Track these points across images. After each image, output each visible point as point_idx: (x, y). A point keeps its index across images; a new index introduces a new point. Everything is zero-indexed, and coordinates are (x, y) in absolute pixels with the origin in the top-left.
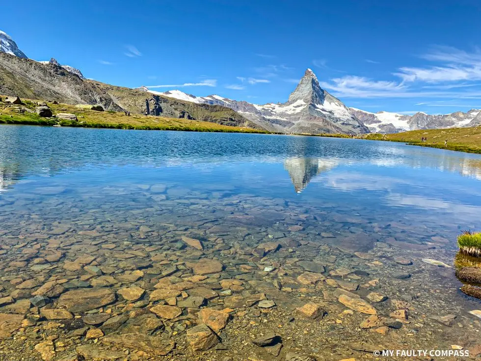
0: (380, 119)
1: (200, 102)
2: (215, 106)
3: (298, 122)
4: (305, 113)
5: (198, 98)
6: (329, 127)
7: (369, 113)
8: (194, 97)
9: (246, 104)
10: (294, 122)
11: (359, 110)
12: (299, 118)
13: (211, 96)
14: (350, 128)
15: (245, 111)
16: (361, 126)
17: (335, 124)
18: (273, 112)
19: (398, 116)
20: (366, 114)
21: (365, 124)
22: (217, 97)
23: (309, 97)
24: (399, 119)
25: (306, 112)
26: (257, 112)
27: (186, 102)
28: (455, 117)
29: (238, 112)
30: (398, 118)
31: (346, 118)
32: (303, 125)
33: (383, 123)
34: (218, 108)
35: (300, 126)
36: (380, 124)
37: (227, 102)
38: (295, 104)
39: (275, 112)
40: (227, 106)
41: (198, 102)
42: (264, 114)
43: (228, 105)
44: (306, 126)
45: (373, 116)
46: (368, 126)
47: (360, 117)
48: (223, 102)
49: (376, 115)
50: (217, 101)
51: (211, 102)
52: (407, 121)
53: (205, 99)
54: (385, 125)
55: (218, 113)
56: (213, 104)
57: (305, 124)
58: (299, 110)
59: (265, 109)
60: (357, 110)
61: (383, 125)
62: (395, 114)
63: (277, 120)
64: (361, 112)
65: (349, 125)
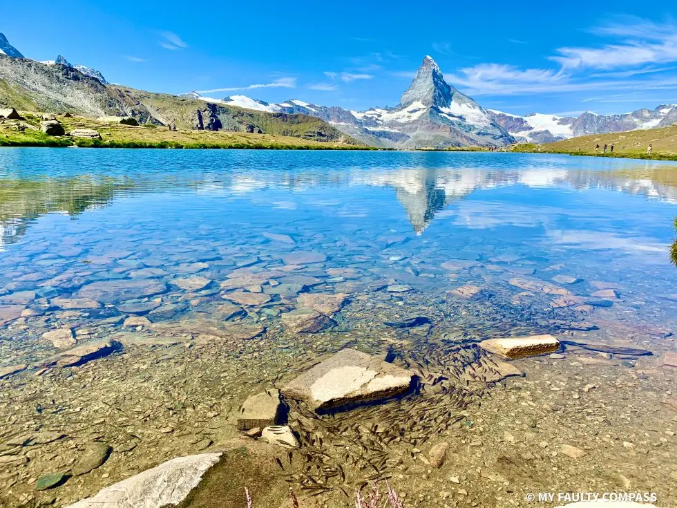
0: (531, 125)
1: (274, 110)
2: (296, 116)
3: (415, 133)
4: (424, 120)
5: (272, 105)
6: (459, 140)
7: (515, 116)
8: (266, 104)
9: (340, 111)
10: (409, 134)
11: (501, 113)
12: (416, 128)
13: (290, 102)
14: (489, 139)
15: (339, 122)
16: (504, 135)
17: (467, 134)
18: (379, 120)
19: (556, 119)
20: (511, 118)
21: (510, 133)
22: (298, 103)
23: (430, 98)
24: (558, 124)
25: (426, 118)
26: (356, 122)
27: (255, 111)
28: (637, 117)
29: (330, 122)
30: (557, 121)
31: (482, 125)
32: (422, 138)
33: (536, 130)
34: (300, 119)
35: (419, 138)
36: (531, 131)
37: (313, 110)
38: (410, 108)
39: (382, 121)
40: (313, 115)
41: (271, 112)
42: (367, 124)
43: (315, 113)
44: (427, 138)
45: (521, 121)
46: (513, 134)
47: (502, 123)
48: (307, 109)
49: (525, 118)
50: (299, 108)
51: (291, 110)
52: (569, 125)
53: (281, 106)
54: (539, 133)
55: (301, 126)
56: (293, 112)
57: (425, 136)
58: (415, 116)
59: (367, 118)
60: (497, 112)
61: (535, 132)
62: (552, 116)
63: (385, 132)
64: (503, 116)
65: (488, 134)
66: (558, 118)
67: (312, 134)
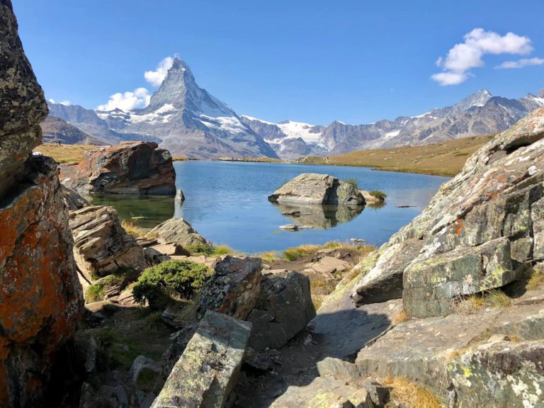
0: (285, 132)
3: (168, 137)
4: (177, 123)
6: (216, 146)
7: (269, 123)
10: (161, 138)
11: (255, 119)
12: (169, 131)
14: (244, 145)
15: (79, 122)
16: (260, 142)
17: (224, 141)
18: (126, 122)
19: (308, 127)
20: (265, 125)
21: (265, 140)
23: (182, 100)
24: (311, 132)
25: (178, 121)
26: (100, 122)
28: (380, 128)
30: (309, 129)
31: (237, 131)
32: (176, 142)
33: (290, 137)
35: (173, 143)
36: (286, 138)
38: (161, 110)
39: (130, 123)
42: (112, 126)
44: (182, 142)
45: (277, 129)
46: (269, 141)
47: (256, 130)
49: (279, 126)
52: (320, 134)
54: (292, 141)
57: (179, 141)
58: (166, 119)
59: (112, 118)
60: (251, 119)
61: (289, 139)
62: (304, 124)
63: (134, 135)
64: (258, 122)
65: (244, 141)
66: (310, 126)
67: (51, 136)
